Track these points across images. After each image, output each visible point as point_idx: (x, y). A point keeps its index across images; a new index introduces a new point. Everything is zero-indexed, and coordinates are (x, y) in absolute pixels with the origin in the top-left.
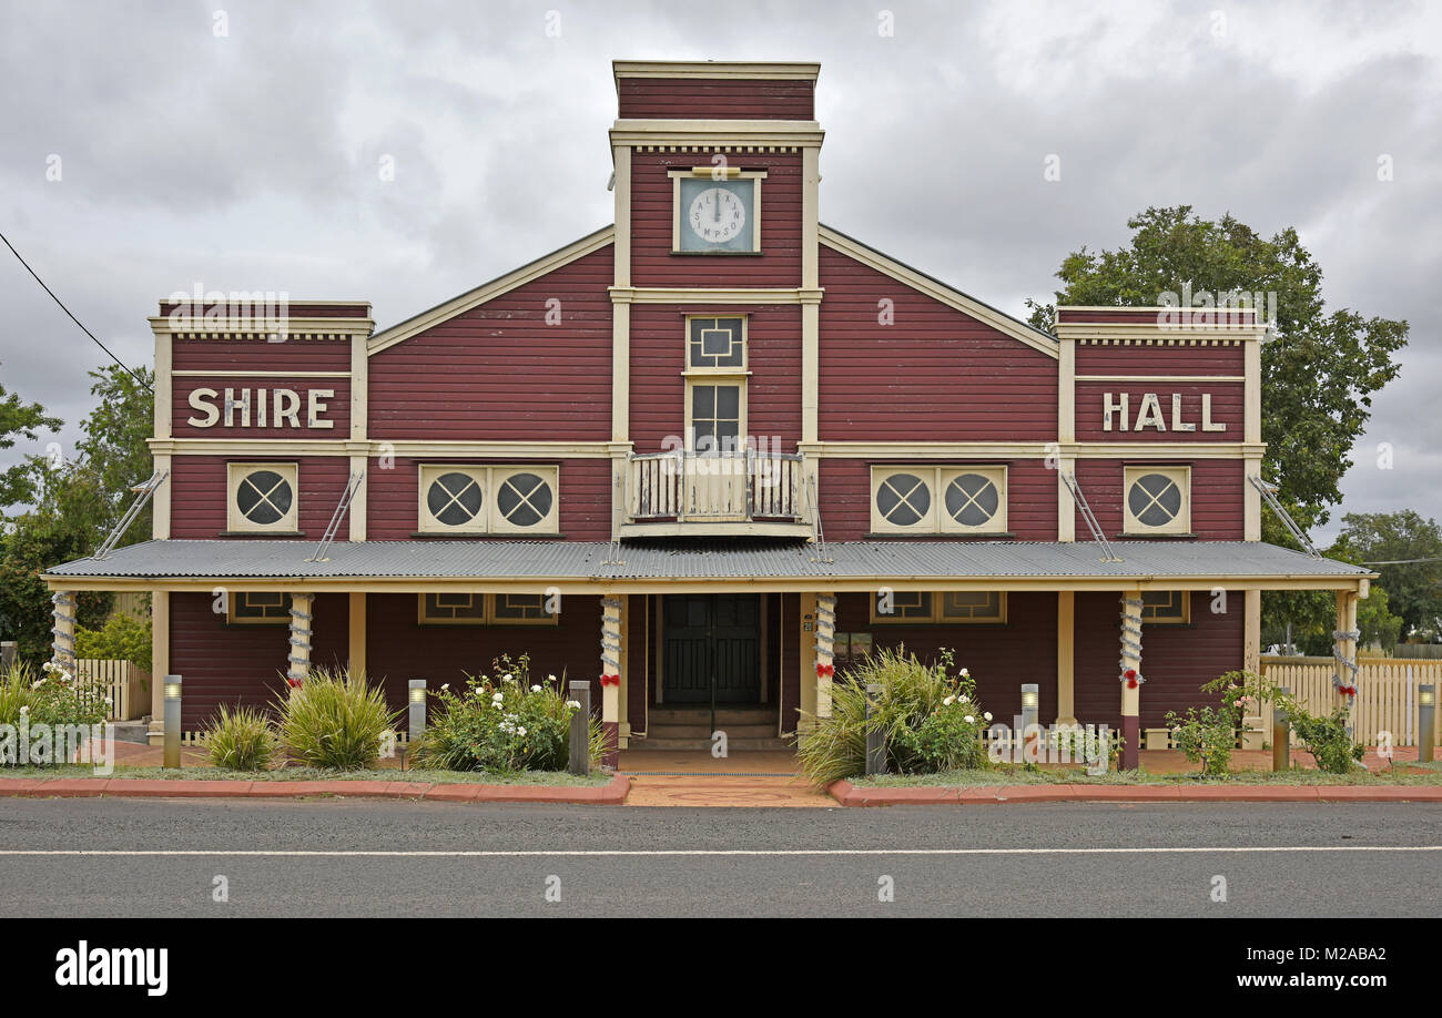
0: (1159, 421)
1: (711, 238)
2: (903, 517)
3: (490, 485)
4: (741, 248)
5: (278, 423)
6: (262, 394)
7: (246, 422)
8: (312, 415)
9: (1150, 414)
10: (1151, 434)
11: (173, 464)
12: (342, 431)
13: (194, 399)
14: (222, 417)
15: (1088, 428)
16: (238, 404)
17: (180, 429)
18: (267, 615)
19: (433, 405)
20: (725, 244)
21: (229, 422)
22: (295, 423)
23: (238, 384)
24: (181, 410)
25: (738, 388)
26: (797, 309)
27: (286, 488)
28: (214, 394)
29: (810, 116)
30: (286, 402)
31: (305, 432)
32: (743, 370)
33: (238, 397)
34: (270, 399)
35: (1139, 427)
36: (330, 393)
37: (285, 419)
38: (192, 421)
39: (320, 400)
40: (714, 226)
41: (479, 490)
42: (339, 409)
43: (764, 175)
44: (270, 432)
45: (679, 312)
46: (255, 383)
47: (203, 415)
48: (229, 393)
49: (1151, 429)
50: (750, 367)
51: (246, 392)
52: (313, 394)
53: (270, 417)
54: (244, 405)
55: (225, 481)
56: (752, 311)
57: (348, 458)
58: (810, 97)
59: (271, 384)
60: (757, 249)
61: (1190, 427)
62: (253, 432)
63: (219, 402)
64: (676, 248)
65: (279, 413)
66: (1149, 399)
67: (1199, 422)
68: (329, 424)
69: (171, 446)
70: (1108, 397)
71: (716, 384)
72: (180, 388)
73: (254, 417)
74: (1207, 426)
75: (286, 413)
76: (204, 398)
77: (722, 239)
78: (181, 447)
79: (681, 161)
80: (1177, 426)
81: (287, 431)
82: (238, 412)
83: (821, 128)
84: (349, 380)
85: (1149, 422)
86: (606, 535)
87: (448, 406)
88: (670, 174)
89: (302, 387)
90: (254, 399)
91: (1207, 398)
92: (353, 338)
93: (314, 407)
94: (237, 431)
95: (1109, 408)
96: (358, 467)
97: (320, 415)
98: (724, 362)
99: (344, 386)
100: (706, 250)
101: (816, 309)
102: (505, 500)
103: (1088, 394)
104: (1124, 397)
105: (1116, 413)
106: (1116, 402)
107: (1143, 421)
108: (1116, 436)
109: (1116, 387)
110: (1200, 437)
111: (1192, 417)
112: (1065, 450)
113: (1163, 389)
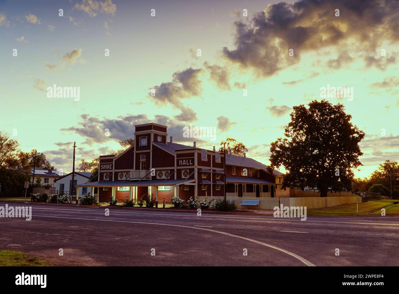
2: (160, 177)
4: (145, 145)
7: (105, 168)
9: (184, 163)
10: (184, 165)
11: (100, 173)
15: (178, 165)
23: (105, 164)
25: (145, 162)
26: (150, 152)
27: (108, 176)
31: (110, 169)
32: (146, 160)
34: (107, 166)
40: (143, 143)
41: (123, 175)
42: (112, 167)
43: (147, 137)
44: (107, 169)
45: (140, 154)
47: (102, 168)
52: (110, 165)
55: (104, 175)
60: (147, 145)
61: (189, 164)
63: (103, 166)
66: (184, 161)
69: (100, 171)
70: (180, 161)
71: (143, 161)
72: (101, 165)
74: (191, 164)
79: (140, 136)
80: (187, 164)
84: (113, 163)
88: (139, 138)
91: (190, 160)
92: (113, 159)
96: (113, 173)
98: (144, 159)
100: (142, 146)
101: (152, 152)
102: (126, 176)
103: (178, 161)
104: (182, 161)
105: (181, 163)
106: (181, 161)
107: (183, 164)
108: (181, 166)
109: (181, 159)
110: (190, 165)
111: (189, 162)
112: (175, 168)
113: (186, 160)
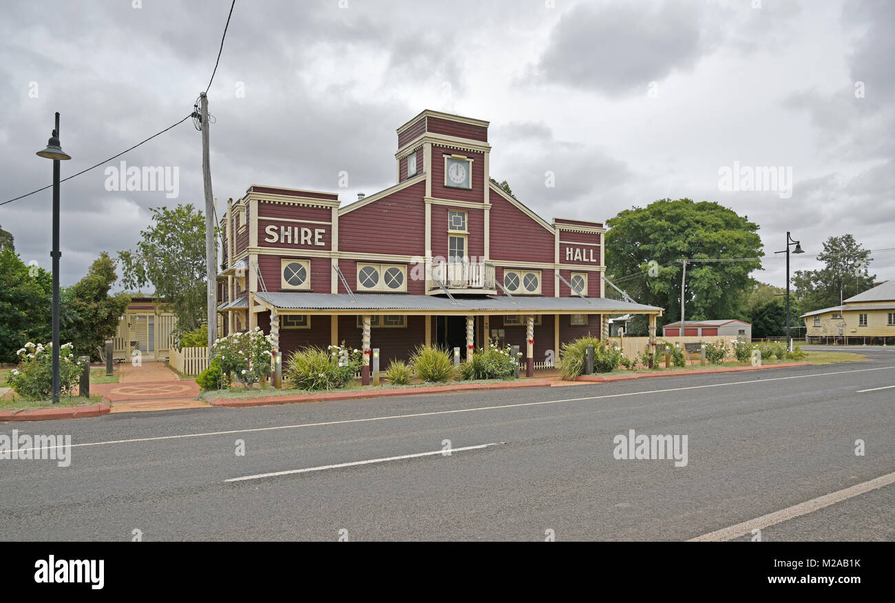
0: (580, 258)
1: (455, 181)
3: (382, 271)
4: (465, 186)
5: (303, 242)
6: (296, 229)
7: (290, 241)
8: (316, 240)
9: (578, 255)
10: (578, 262)
11: (259, 258)
12: (328, 247)
13: (268, 230)
14: (280, 239)
15: (563, 260)
16: (287, 233)
17: (261, 243)
18: (297, 325)
19: (362, 238)
20: (459, 184)
21: (282, 241)
22: (309, 243)
23: (286, 224)
24: (262, 235)
25: (463, 239)
26: (482, 211)
27: (304, 271)
28: (276, 228)
29: (485, 140)
30: (306, 233)
31: (313, 247)
32: (466, 232)
33: (286, 230)
34: (299, 232)
35: (575, 260)
36: (323, 231)
37: (306, 241)
38: (267, 240)
39: (320, 234)
40: (456, 177)
41: (377, 274)
42: (327, 237)
43: (473, 160)
44: (299, 246)
45: (447, 208)
46: (293, 225)
47: (271, 237)
48: (283, 228)
49: (578, 260)
50: (468, 231)
51: (290, 228)
52: (317, 231)
53: (300, 240)
54: (289, 234)
55: (281, 267)
56: (469, 210)
57: (331, 259)
58: (486, 133)
59: (300, 226)
60: (471, 187)
61: (588, 260)
62: (292, 246)
63: (278, 232)
64: (446, 184)
65: (303, 238)
66: (578, 250)
67: (590, 259)
68: (323, 244)
69: (259, 250)
70: (567, 249)
71: (457, 236)
72: (262, 225)
73: (293, 239)
74: (592, 260)
75: (306, 238)
76: (272, 230)
77: (459, 182)
78: (263, 251)
79: (448, 152)
80: (585, 260)
81: (306, 246)
82: (286, 236)
83: (490, 146)
84: (331, 226)
85: (577, 258)
86: (423, 293)
87: (368, 239)
88: (444, 156)
89: (313, 227)
90: (293, 232)
91: (591, 251)
92: (333, 209)
93: (317, 237)
94: (286, 245)
95: (568, 253)
96: (335, 263)
97: (320, 240)
98: (460, 229)
99: (329, 228)
100: (455, 186)
101: (488, 211)
102: (387, 279)
103: (562, 247)
104: (572, 249)
105: (570, 254)
106: (570, 251)
107: (576, 258)
108: (570, 262)
109: (570, 246)
110: (590, 263)
111: (588, 257)
112: (557, 266)
113: (581, 247)
